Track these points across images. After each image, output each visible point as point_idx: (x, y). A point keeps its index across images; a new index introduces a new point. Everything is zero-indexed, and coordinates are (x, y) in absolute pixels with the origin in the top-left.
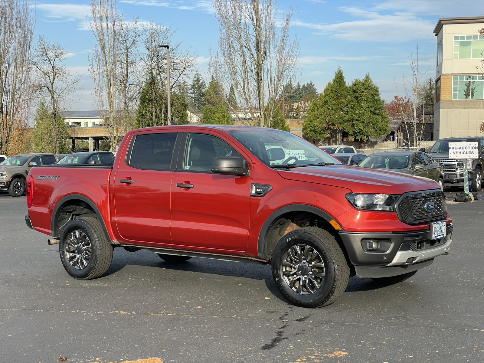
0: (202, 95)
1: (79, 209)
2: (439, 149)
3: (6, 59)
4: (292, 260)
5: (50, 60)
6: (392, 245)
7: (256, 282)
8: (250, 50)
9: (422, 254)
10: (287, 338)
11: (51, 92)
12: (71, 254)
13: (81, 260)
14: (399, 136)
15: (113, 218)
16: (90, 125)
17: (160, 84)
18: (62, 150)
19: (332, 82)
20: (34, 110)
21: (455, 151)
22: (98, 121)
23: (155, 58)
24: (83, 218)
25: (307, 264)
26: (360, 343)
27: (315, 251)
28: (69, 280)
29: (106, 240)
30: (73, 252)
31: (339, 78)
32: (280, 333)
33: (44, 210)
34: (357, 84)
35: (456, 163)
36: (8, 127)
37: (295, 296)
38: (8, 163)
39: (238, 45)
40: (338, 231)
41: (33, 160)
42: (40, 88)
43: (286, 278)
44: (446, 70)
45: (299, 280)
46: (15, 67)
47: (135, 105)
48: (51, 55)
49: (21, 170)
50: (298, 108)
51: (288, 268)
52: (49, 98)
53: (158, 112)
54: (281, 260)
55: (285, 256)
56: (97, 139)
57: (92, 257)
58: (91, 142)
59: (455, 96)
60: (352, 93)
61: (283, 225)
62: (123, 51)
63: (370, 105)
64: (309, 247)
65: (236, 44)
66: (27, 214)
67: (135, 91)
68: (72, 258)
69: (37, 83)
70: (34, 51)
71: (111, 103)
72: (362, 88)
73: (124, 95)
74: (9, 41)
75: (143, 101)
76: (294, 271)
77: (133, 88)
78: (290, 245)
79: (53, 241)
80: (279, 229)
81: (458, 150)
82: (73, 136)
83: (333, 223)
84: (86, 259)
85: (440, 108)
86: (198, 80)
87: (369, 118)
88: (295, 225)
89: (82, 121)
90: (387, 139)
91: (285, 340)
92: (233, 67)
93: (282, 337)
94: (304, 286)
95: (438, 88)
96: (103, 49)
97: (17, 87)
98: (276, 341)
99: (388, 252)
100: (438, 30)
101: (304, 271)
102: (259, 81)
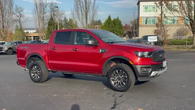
0: (67, 23)
1: (36, 58)
2: (143, 39)
3: (5, 11)
4: (115, 75)
5: (19, 12)
6: (151, 69)
7: (99, 82)
8: (84, 8)
9: (160, 72)
10: (118, 104)
11: (20, 22)
12: (33, 74)
13: (37, 76)
14: (127, 36)
15: (49, 62)
16: (32, 32)
17: (54, 20)
18: (23, 40)
19: (107, 19)
20: (14, 28)
21: (150, 39)
22: (35, 31)
23: (53, 11)
24: (38, 61)
25: (120, 77)
26: (146, 105)
27: (124, 72)
28: (33, 83)
29: (46, 69)
30: (34, 73)
31: (109, 18)
32: (115, 102)
33: (23, 59)
34: (115, 20)
35: (149, 43)
36: (6, 33)
37: (116, 88)
38: (7, 44)
39: (80, 7)
40: (132, 65)
41: (15, 43)
42: (16, 20)
43: (113, 81)
44: (141, 16)
45: (117, 82)
46: (8, 14)
47: (46, 26)
48: (19, 10)
49: (11, 46)
50: (96, 27)
51: (113, 78)
52: (19, 24)
53: (54, 28)
54: (111, 75)
55: (112, 74)
56: (34, 37)
57: (41, 75)
58: (32, 38)
59: (143, 23)
60: (113, 22)
61: (111, 63)
62: (42, 9)
63: (119, 26)
64: (121, 70)
65: (79, 6)
66: (17, 60)
67: (46, 22)
68: (34, 76)
69: (15, 19)
70: (14, 9)
71: (39, 25)
72: (116, 21)
73: (43, 23)
74: (6, 5)
75: (49, 25)
76: (115, 79)
77: (46, 21)
78: (114, 70)
79: (27, 70)
80: (109, 64)
81: (151, 39)
82: (27, 36)
83: (130, 62)
84: (39, 76)
85: (139, 27)
86: (65, 19)
87: (119, 30)
88: (114, 63)
89: (29, 31)
90: (123, 36)
91: (118, 105)
92: (78, 14)
93: (117, 104)
94: (120, 84)
95: (138, 22)
96: (37, 8)
97: (9, 20)
98: (115, 105)
99: (149, 72)
100: (138, 4)
101: (119, 79)
102: (87, 18)
